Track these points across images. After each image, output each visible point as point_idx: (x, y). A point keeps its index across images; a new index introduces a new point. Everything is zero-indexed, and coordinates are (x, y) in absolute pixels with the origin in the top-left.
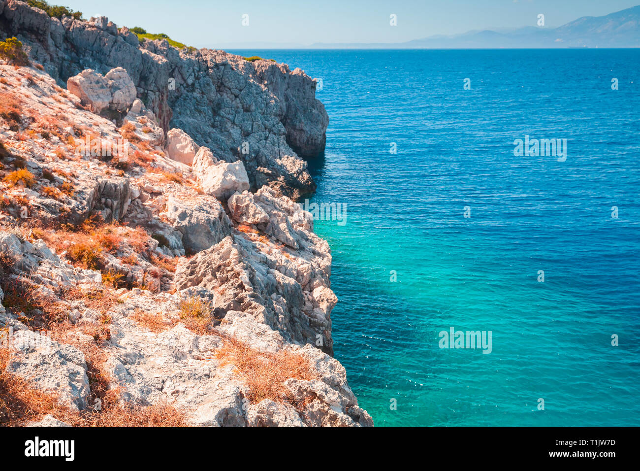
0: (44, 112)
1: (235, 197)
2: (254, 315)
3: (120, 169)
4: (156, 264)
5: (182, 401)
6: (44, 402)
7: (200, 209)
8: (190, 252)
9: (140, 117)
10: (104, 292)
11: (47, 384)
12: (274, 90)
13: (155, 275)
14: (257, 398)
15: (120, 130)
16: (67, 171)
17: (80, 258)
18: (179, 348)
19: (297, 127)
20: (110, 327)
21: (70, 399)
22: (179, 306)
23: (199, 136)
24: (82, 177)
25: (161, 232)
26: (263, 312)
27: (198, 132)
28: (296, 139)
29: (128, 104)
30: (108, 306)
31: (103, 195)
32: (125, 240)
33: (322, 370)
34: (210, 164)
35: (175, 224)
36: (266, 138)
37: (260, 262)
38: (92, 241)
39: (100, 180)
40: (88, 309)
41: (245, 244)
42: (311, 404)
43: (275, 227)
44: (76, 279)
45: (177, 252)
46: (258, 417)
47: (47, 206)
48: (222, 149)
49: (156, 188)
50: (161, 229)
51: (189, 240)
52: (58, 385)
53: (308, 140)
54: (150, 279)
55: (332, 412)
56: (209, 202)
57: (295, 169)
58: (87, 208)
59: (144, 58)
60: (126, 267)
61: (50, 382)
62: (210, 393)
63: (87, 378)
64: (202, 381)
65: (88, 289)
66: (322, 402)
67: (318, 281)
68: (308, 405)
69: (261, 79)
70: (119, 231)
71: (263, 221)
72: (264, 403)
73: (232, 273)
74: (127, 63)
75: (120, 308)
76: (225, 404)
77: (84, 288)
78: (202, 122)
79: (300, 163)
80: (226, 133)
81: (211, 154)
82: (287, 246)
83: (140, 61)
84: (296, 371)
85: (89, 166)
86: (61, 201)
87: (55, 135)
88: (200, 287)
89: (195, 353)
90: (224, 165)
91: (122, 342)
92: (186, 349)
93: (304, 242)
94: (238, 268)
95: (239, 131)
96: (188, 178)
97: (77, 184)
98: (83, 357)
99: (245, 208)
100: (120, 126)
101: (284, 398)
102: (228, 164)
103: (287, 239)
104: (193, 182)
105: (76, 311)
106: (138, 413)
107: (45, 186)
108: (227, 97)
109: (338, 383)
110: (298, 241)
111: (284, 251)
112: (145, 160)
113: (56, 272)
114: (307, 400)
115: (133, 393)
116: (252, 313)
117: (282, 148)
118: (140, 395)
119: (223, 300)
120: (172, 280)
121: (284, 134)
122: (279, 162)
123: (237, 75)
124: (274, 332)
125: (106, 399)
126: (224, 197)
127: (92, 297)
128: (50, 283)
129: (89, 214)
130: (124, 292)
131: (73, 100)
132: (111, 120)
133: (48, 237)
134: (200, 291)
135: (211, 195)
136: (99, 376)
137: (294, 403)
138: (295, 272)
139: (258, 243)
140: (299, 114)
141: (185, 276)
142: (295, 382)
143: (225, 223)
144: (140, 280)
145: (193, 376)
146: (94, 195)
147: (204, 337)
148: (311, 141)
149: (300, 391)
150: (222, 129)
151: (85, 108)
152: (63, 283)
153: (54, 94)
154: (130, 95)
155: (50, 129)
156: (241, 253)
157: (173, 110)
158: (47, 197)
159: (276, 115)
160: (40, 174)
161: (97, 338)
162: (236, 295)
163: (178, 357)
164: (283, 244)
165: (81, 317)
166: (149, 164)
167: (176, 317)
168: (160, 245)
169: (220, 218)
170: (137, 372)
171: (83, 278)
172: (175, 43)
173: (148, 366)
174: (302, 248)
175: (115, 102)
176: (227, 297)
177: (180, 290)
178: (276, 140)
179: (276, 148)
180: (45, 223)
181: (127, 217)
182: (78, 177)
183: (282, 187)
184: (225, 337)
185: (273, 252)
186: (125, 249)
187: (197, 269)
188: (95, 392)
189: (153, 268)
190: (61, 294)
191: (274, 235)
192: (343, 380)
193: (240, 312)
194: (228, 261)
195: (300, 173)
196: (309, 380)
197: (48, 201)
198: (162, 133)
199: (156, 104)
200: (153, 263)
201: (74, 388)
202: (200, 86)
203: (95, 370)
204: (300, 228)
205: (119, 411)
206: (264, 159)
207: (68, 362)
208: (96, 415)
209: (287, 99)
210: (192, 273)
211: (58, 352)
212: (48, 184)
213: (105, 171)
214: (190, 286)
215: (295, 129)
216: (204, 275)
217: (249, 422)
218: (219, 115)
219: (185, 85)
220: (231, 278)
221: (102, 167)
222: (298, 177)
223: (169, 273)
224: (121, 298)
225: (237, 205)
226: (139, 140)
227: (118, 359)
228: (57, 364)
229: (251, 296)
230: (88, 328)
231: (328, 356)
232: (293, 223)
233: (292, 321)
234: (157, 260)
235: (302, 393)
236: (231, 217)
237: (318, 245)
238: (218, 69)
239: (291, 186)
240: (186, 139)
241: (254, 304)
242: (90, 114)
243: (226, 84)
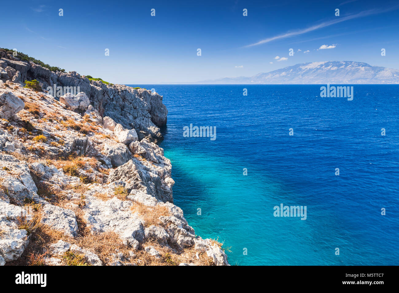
0: (50, 111)
1: (132, 143)
2: (142, 191)
3: (84, 133)
4: (101, 172)
5: (117, 229)
6: (58, 235)
7: (118, 149)
8: (114, 167)
9: (92, 112)
10: (82, 186)
11: (59, 227)
12: (146, 101)
13: (101, 177)
14: (148, 225)
15: (83, 117)
16: (61, 135)
17: (68, 171)
18: (115, 207)
19: (156, 115)
20: (85, 200)
21: (69, 232)
22: (114, 189)
23: (116, 119)
24: (67, 137)
25: (102, 159)
26: (146, 189)
27: (115, 117)
28: (155, 119)
29: (86, 107)
30: (83, 191)
31: (77, 144)
32: (87, 163)
33: (173, 212)
34: (122, 130)
35: (108, 155)
36: (143, 119)
37: (144, 169)
38: (73, 164)
39: (75, 138)
40: (75, 193)
41: (137, 162)
42: (170, 226)
43: (149, 155)
44: (69, 181)
45: (109, 166)
46: (149, 233)
47: (53, 150)
48: (125, 124)
49: (100, 141)
50: (102, 157)
51: (114, 162)
52: (64, 227)
53: (160, 120)
54: (98, 178)
55: (178, 228)
56: (122, 146)
57: (155, 131)
58: (70, 150)
59: (92, 88)
60: (88, 174)
61: (61, 226)
62: (129, 225)
63: (77, 223)
64: (125, 220)
65: (75, 185)
66: (174, 224)
67: (167, 175)
68: (169, 226)
69: (140, 96)
70: (84, 159)
71: (144, 153)
72: (151, 227)
73: (133, 174)
74: (85, 90)
75: (89, 192)
76: (136, 229)
77: (73, 184)
78: (117, 114)
79: (157, 129)
80: (127, 118)
81: (122, 126)
82: (154, 162)
83: (90, 89)
84: (163, 213)
85: (70, 133)
86: (59, 148)
87: (55, 120)
88: (120, 181)
89: (122, 208)
90: (127, 131)
91: (91, 206)
92: (118, 207)
93: (160, 160)
94: (135, 172)
95: (132, 117)
96: (112, 136)
97: (66, 140)
98: (75, 214)
99: (136, 148)
100: (83, 116)
101: (159, 224)
102: (129, 130)
103: (154, 159)
104: (115, 138)
105: (70, 194)
106: (99, 235)
107: (51, 142)
108: (127, 103)
109: (180, 216)
110: (158, 160)
111: (153, 164)
112: (94, 129)
113: (60, 178)
114: (168, 224)
115: (97, 228)
116: (142, 190)
117: (150, 123)
118: (99, 228)
119: (129, 185)
120: (108, 178)
121: (150, 118)
122: (149, 129)
123: (131, 95)
124: (153, 198)
125: (85, 231)
126: (128, 143)
127: (77, 188)
128: (58, 183)
129: (71, 153)
130: (90, 185)
131: (62, 105)
132: (79, 114)
133: (54, 163)
134: (120, 182)
135: (123, 143)
136: (82, 221)
137: (163, 226)
138: (157, 172)
139: (142, 161)
140: (156, 110)
141: (113, 176)
142: (163, 217)
143: (129, 154)
144: (94, 179)
145: (121, 218)
146: (73, 144)
147: (125, 201)
148: (161, 120)
149: (165, 221)
150: (125, 116)
151: (67, 108)
152: (63, 183)
153: (54, 103)
154: (87, 103)
155: (53, 118)
156: (136, 166)
157: (105, 109)
158: (52, 146)
159: (147, 110)
160: (49, 137)
161: (80, 205)
162: (135, 183)
163: (115, 211)
164: (152, 161)
165: (72, 197)
166: (96, 131)
167: (113, 194)
168: (102, 164)
169: (127, 152)
170: (98, 218)
171: (72, 180)
172: (104, 82)
173: (102, 215)
174: (160, 163)
175: (81, 106)
176: (131, 184)
177: (111, 182)
178: (147, 120)
179: (147, 123)
180: (52, 157)
181: (87, 153)
182: (66, 137)
183: (150, 139)
184: (133, 201)
185: (149, 165)
186: (87, 166)
187: (118, 173)
188: (80, 228)
189: (100, 174)
190: (63, 187)
191: (148, 158)
192: (182, 215)
193: (137, 190)
194: (131, 169)
195: (157, 133)
196: (169, 216)
197: (53, 148)
198: (101, 119)
199: (98, 107)
200: (100, 172)
201: (71, 227)
202: (116, 99)
203: (80, 219)
204: (159, 155)
205: (91, 235)
206: (142, 127)
207: (68, 217)
208: (81, 238)
209: (151, 104)
210: (116, 175)
211: (63, 213)
212: (53, 141)
213: (77, 134)
214: (116, 180)
215: (154, 116)
216: (121, 175)
217: (146, 235)
218: (124, 110)
219: (109, 99)
220: (133, 176)
221: (76, 133)
222: (156, 134)
223: (106, 175)
224: (89, 188)
225: (133, 147)
226: (91, 121)
227: (90, 213)
228: (63, 218)
229: (141, 183)
230: (76, 202)
231: (175, 206)
232: (156, 153)
233: (157, 192)
234: (101, 170)
235: (166, 222)
236: (131, 151)
237: (166, 161)
238: (123, 92)
239: (154, 138)
240: (111, 121)
241: (142, 186)
242: (70, 111)
243: (126, 99)
